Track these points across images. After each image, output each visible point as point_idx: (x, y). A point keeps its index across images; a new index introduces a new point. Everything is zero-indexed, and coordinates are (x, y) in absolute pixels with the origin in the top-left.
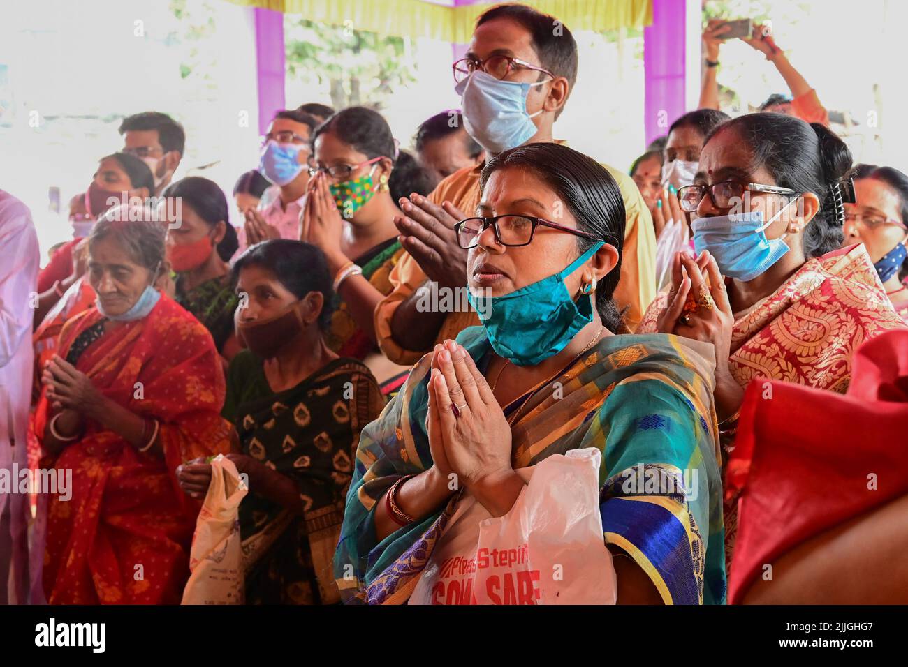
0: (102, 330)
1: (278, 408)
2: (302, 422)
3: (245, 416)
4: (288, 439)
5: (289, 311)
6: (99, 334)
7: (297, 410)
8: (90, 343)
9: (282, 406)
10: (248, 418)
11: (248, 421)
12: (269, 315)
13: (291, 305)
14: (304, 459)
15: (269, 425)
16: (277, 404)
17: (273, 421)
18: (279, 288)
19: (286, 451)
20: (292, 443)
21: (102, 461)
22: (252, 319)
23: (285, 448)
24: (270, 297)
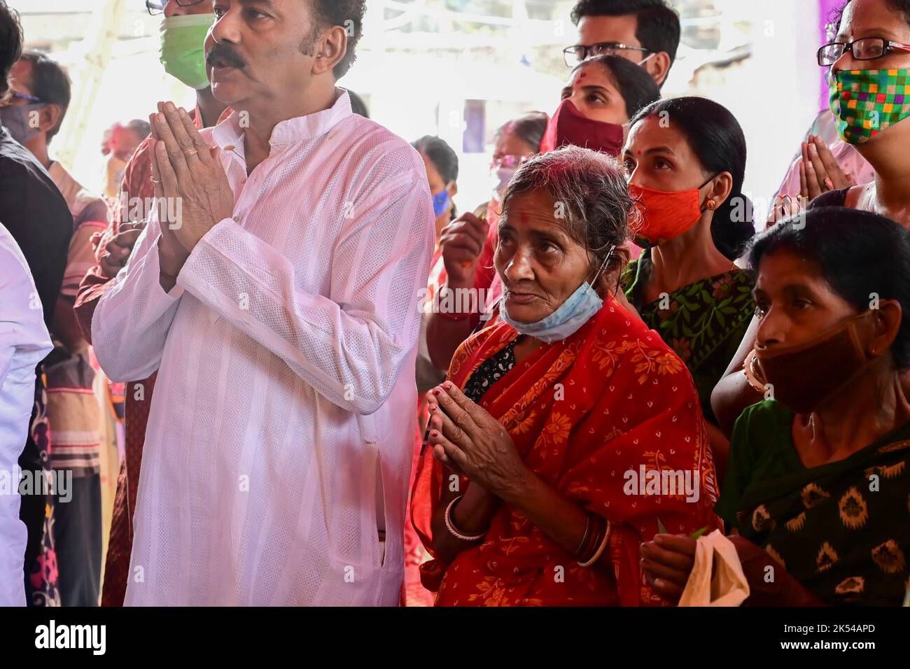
0: (509, 361)
1: (812, 494)
2: (851, 520)
3: (756, 507)
4: (827, 549)
5: (840, 331)
6: (506, 366)
7: (844, 500)
8: (492, 381)
9: (819, 491)
10: (761, 509)
11: (759, 515)
12: (804, 336)
13: (844, 319)
14: (853, 581)
15: (795, 524)
16: (810, 487)
17: (803, 515)
18: (824, 292)
19: (821, 569)
20: (833, 556)
21: (508, 586)
22: (775, 341)
23: (821, 565)
24: (807, 306)
